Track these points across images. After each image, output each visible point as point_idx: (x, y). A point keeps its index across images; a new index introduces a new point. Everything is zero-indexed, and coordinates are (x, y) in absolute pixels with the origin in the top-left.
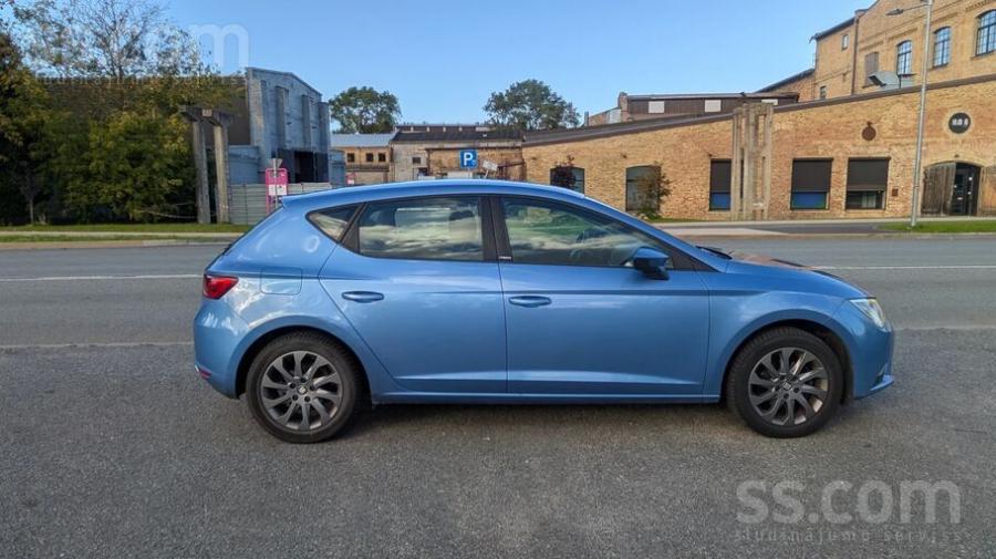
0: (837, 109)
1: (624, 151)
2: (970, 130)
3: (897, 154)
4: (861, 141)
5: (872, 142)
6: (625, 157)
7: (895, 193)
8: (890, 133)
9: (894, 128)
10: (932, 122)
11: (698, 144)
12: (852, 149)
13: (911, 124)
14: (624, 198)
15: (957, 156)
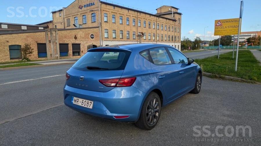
0: (68, 31)
1: (7, 40)
2: (94, 38)
3: (82, 43)
4: (74, 39)
5: (76, 40)
6: (8, 42)
7: (82, 52)
8: (80, 38)
9: (80, 37)
10: (87, 36)
11: (33, 38)
12: (72, 41)
13: (84, 36)
14: (9, 55)
15: (93, 44)
